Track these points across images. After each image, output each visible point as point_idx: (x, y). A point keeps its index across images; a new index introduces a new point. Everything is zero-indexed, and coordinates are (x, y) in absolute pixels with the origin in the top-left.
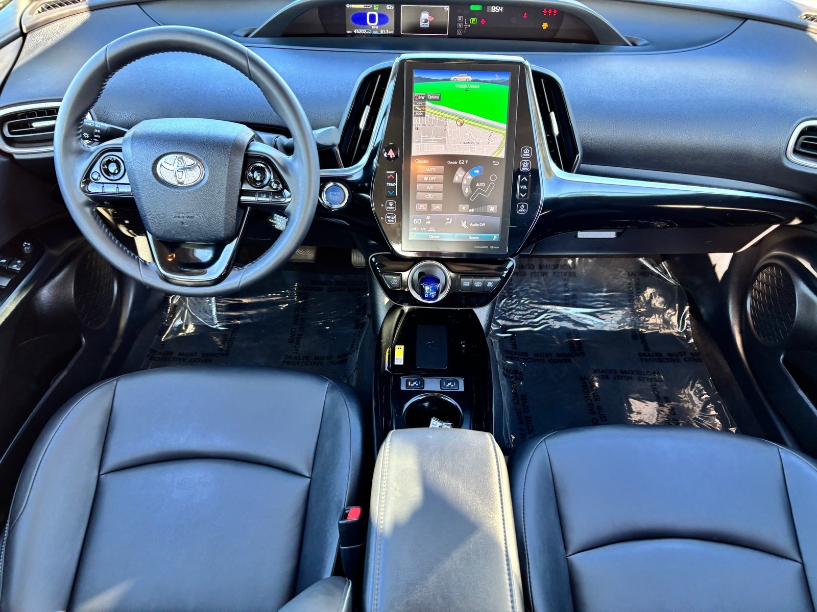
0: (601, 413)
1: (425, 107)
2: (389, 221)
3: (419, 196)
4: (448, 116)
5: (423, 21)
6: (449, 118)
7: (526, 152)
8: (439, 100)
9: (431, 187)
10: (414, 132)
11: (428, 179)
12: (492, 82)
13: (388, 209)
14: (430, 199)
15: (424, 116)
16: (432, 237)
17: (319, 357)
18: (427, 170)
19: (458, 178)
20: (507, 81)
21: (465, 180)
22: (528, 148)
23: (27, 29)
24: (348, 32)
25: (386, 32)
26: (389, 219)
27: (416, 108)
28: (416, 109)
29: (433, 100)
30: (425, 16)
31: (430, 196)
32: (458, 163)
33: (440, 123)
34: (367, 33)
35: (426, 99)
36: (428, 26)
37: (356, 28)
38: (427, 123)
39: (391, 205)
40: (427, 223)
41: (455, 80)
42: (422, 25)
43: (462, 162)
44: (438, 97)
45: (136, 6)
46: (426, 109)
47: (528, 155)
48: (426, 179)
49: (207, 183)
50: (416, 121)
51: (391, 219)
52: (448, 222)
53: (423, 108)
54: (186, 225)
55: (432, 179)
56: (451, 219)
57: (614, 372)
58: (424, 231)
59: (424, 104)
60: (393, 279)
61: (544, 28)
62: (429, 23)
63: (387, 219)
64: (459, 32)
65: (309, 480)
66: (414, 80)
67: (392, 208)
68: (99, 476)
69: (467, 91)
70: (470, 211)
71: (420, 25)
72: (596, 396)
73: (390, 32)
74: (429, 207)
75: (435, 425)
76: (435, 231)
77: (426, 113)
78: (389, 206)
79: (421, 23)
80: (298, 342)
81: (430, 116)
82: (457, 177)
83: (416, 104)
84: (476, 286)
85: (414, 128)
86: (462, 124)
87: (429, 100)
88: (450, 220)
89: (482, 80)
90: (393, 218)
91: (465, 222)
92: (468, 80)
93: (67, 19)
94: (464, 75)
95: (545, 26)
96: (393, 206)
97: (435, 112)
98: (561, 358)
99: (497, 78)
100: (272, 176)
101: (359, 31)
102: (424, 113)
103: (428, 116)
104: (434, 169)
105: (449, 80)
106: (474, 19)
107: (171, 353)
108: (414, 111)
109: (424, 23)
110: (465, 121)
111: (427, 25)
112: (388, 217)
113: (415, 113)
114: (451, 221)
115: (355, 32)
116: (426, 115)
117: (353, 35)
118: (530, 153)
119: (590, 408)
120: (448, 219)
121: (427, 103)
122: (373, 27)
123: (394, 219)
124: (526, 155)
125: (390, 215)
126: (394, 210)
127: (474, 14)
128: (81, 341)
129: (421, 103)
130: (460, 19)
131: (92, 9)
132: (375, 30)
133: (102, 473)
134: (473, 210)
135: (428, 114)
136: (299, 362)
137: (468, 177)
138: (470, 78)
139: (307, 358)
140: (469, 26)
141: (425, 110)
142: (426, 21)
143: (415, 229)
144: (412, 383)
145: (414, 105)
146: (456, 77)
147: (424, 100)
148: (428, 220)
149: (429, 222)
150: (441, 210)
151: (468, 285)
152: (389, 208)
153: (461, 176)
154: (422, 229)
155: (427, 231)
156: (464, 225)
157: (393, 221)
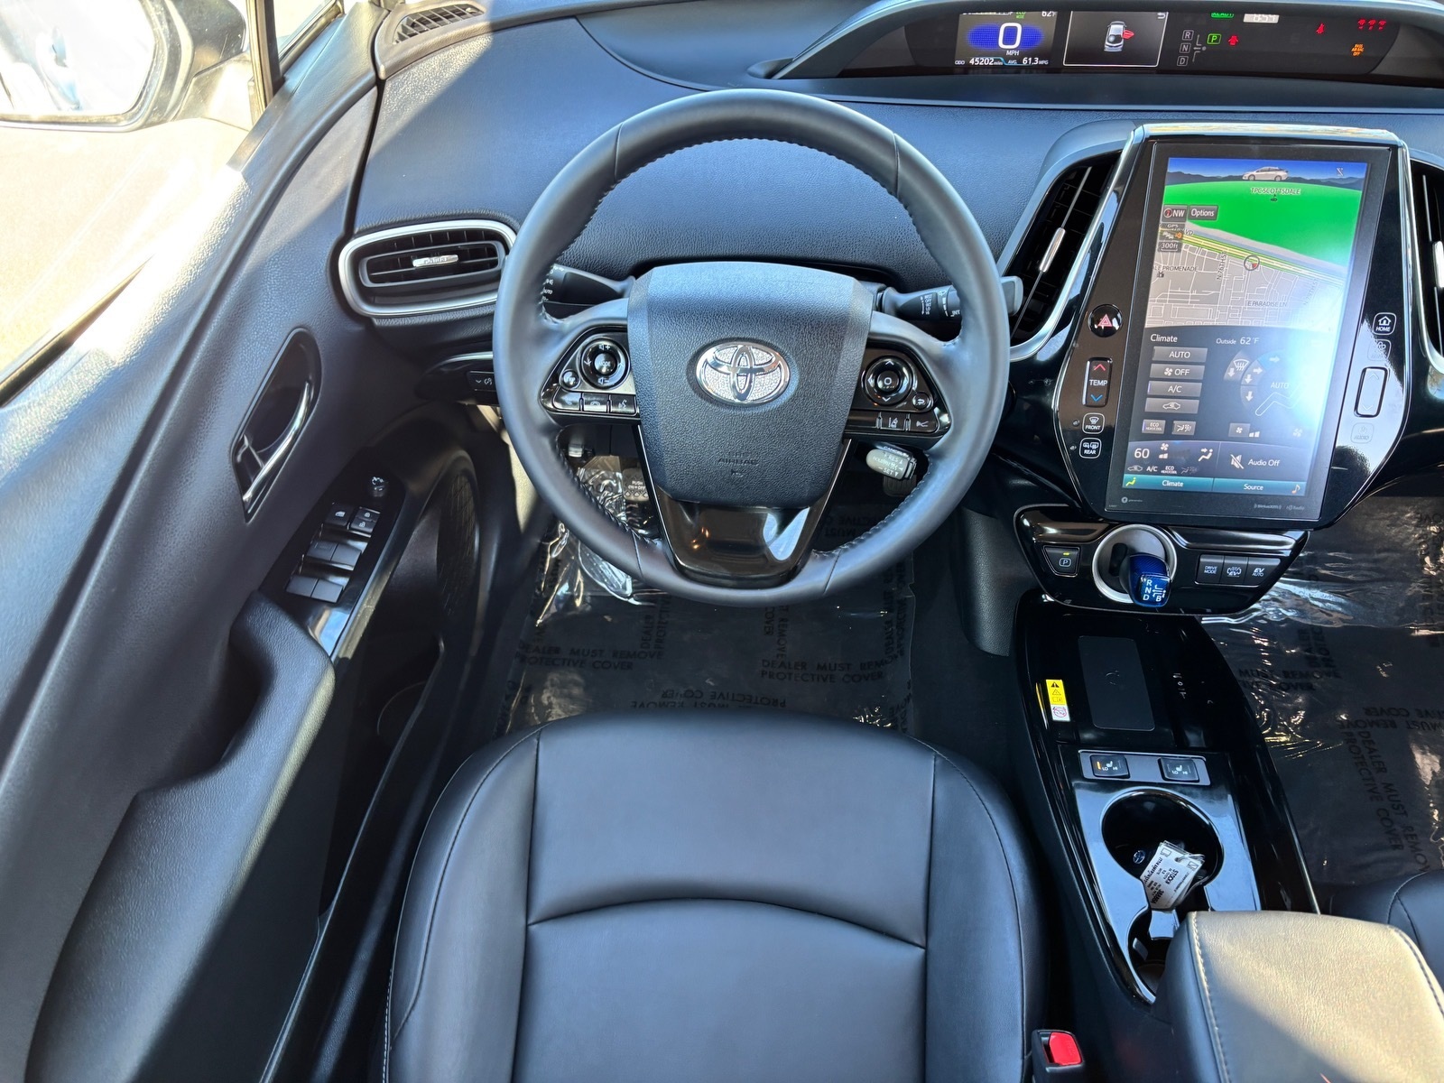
0: (1393, 798)
1: (1183, 233)
2: (1086, 452)
3: (1151, 404)
4: (1228, 250)
5: (1112, 39)
6: (1231, 255)
7: (1384, 323)
8: (1214, 218)
9: (1177, 388)
10: (1154, 280)
11: (1173, 373)
12: (1329, 183)
13: (1088, 430)
14: (1173, 412)
15: (1179, 251)
16: (1169, 484)
17: (825, 666)
18: (1172, 354)
19: (1235, 371)
20: (1361, 180)
21: (1249, 376)
22: (1388, 316)
23: (387, 71)
24: (958, 62)
25: (1033, 61)
26: (1087, 449)
27: (1165, 234)
28: (1163, 237)
29: (1201, 218)
30: (1116, 30)
31: (1172, 405)
32: (1238, 342)
33: (1211, 264)
34: (996, 63)
35: (1188, 216)
36: (1119, 49)
37: (975, 56)
38: (1183, 263)
39: (1094, 422)
40: (1161, 456)
41: (1252, 178)
42: (1109, 47)
43: (1246, 340)
44: (1212, 214)
45: (573, 21)
46: (1186, 237)
47: (1388, 329)
48: (1168, 372)
49: (794, 398)
50: (1161, 261)
51: (1091, 449)
52: (1203, 457)
53: (1180, 235)
54: (739, 475)
55: (1181, 372)
56: (1211, 450)
57: (1405, 713)
58: (1153, 473)
59: (1183, 226)
60: (1063, 556)
61: (1355, 54)
62: (1122, 43)
63: (1083, 449)
64: (1182, 62)
65: (923, 950)
66: (1167, 180)
67: (1095, 428)
68: (527, 926)
69: (1273, 200)
70: (1251, 435)
71: (1104, 48)
72: (1379, 762)
73: (1042, 62)
74: (1169, 427)
75: (1167, 856)
76: (1175, 472)
77: (1184, 245)
78: (1090, 424)
79: (1107, 43)
80: (782, 634)
81: (1192, 249)
82: (1232, 370)
83: (1164, 226)
84: (1231, 574)
85: (1155, 273)
86: (1255, 266)
87: (1192, 218)
88: (1208, 452)
89: (1308, 178)
91: (1239, 458)
92: (1278, 179)
93: (452, 50)
94: (1272, 168)
95: (1358, 49)
96: (1096, 425)
97: (1203, 242)
98: (1294, 681)
99: (1340, 173)
100: (915, 384)
101: (980, 61)
102: (1180, 245)
103: (1188, 250)
104: (1185, 353)
105: (1239, 178)
106: (1214, 37)
107: (557, 650)
108: (1158, 241)
109: (1114, 42)
110: (1263, 260)
111: (1118, 47)
112: (1086, 445)
113: (1160, 244)
114: (1210, 455)
115: (972, 62)
116: (1183, 249)
117: (967, 68)
118: (1391, 325)
119: (1371, 788)
120: (1204, 450)
121: (1189, 225)
122: (1008, 53)
123: (1097, 450)
124: (1384, 329)
125: (1089, 441)
126: (1098, 431)
127: (1216, 26)
128: (438, 647)
129: (1175, 224)
130: (1188, 35)
131: (496, 28)
132: (1013, 57)
133: (531, 921)
134: (1257, 435)
135: (1186, 247)
136: (790, 674)
137: (1255, 371)
138: (1282, 174)
139: (804, 666)
140: (1204, 48)
141: (1181, 239)
142: (1118, 39)
143: (1136, 468)
144: (1103, 764)
145: (1160, 229)
146: (1254, 173)
147: (1183, 219)
148: (1163, 452)
149: (1166, 456)
150: (1193, 434)
151: (1214, 572)
152: (1090, 427)
153: (1242, 367)
154: (1149, 469)
155: (1159, 473)
156: (1236, 462)
157: (1094, 452)
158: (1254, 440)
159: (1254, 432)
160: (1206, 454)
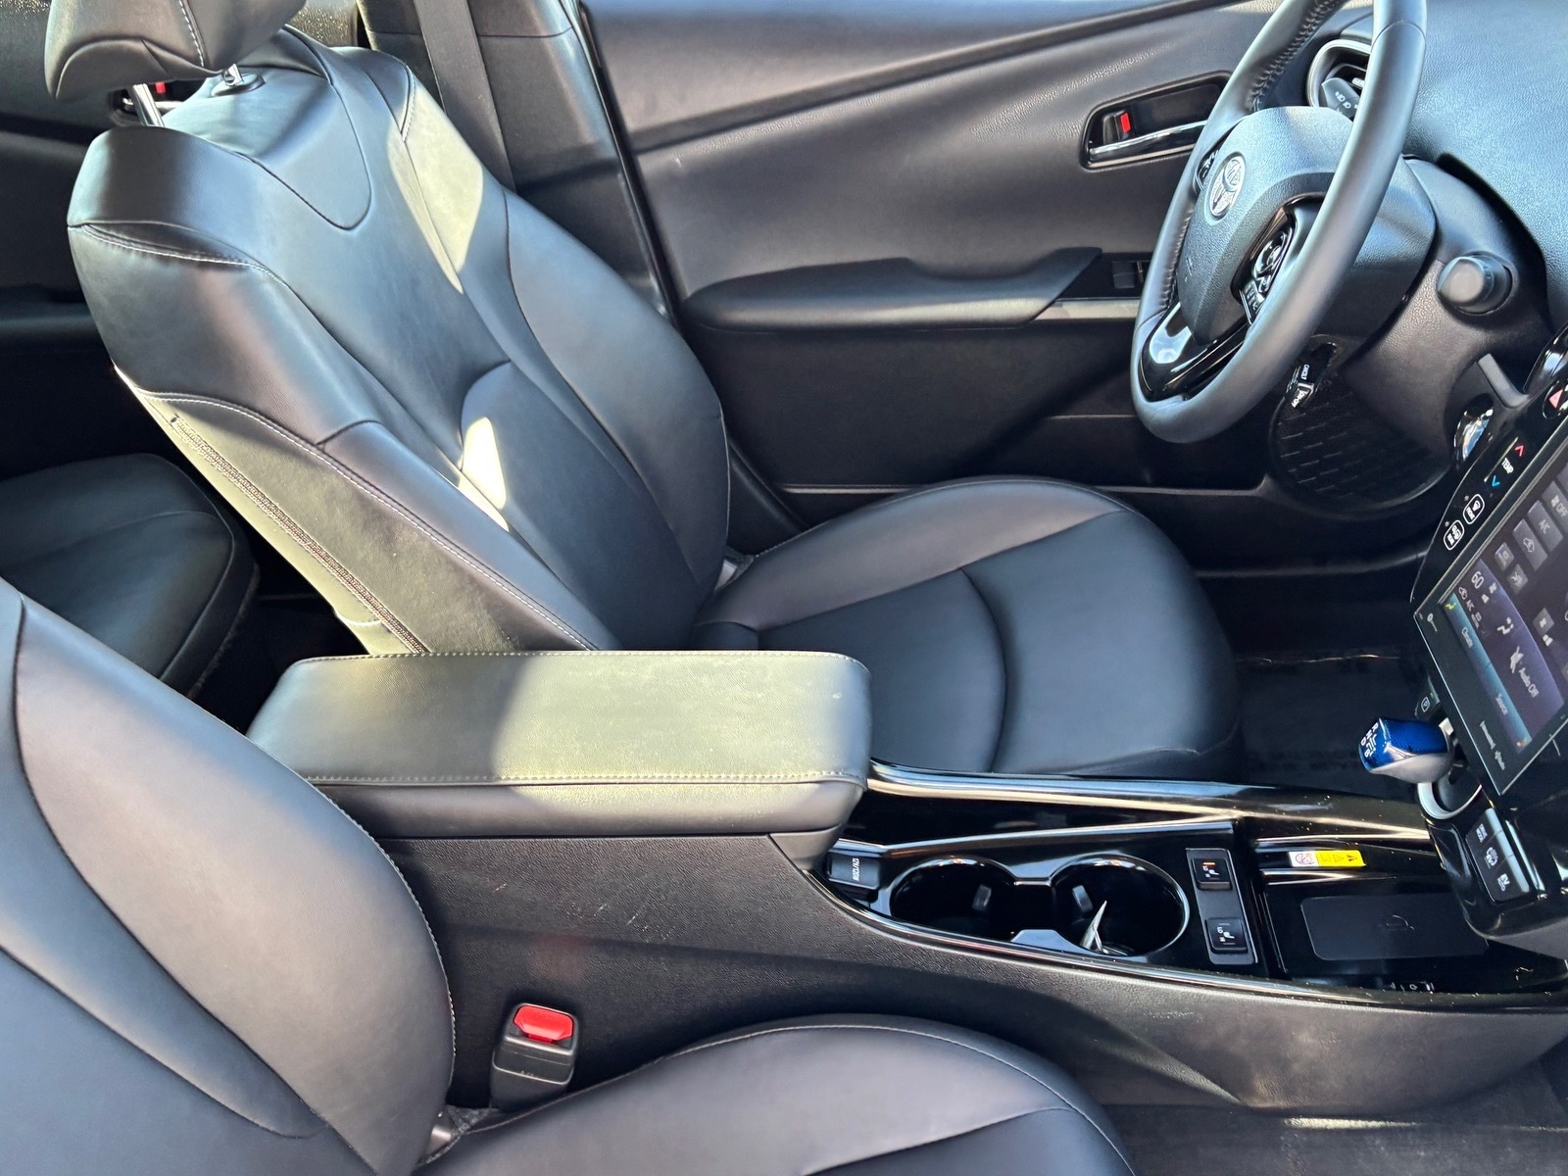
2: (1450, 537)
3: (1521, 529)
9: (1548, 527)
11: (1557, 505)
13: (1466, 513)
14: (1525, 551)
16: (1466, 635)
31: (1530, 544)
39: (1476, 507)
40: (1483, 597)
48: (1556, 502)
51: (1453, 536)
52: (1503, 628)
56: (1512, 626)
58: (1467, 611)
63: (1451, 532)
67: (1471, 515)
70: (1545, 638)
74: (1512, 567)
76: (1477, 625)
78: (1472, 507)
88: (1509, 626)
90: (1456, 538)
91: (1520, 656)
96: (1474, 512)
112: (1454, 530)
114: (1508, 630)
120: (1509, 621)
123: (1456, 541)
125: (1459, 527)
126: (1470, 520)
128: (1258, 480)
134: (1548, 640)
143: (1463, 592)
148: (1488, 594)
149: (1487, 600)
150: (1516, 591)
152: (1470, 511)
154: (1468, 603)
155: (1469, 614)
156: (1516, 658)
157: (1452, 542)
158: (1542, 643)
159: (1550, 636)
160: (1507, 626)
